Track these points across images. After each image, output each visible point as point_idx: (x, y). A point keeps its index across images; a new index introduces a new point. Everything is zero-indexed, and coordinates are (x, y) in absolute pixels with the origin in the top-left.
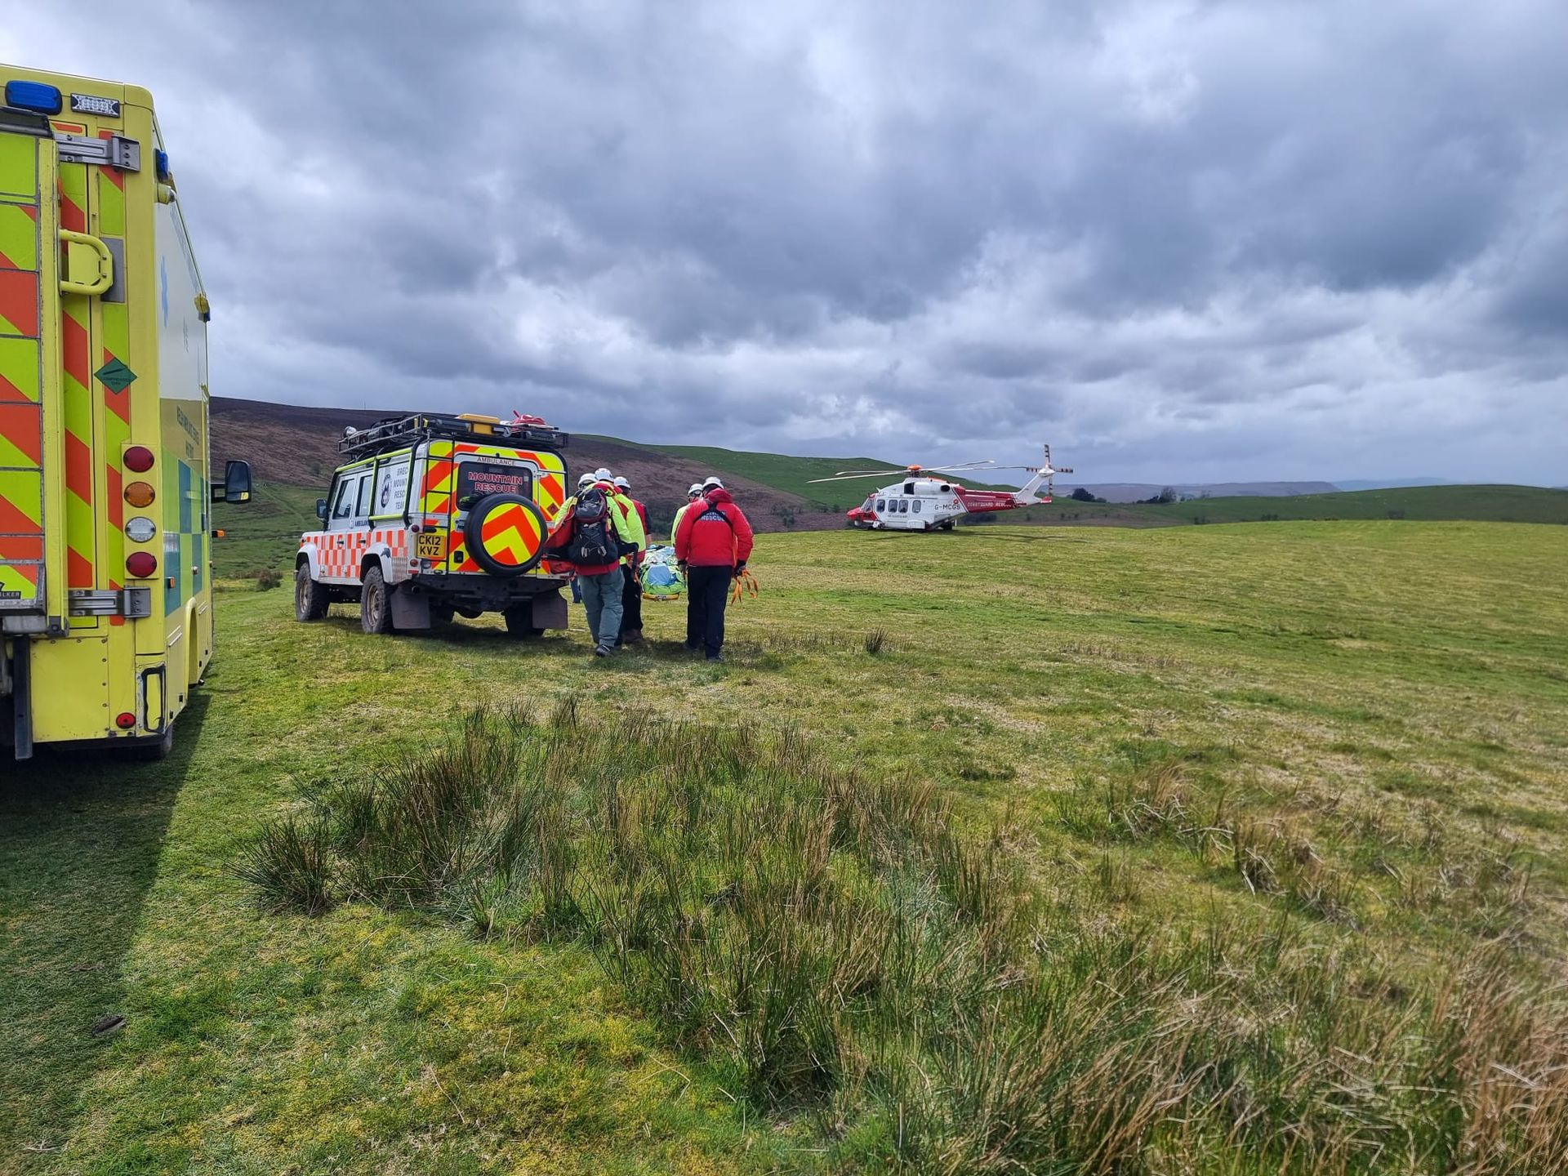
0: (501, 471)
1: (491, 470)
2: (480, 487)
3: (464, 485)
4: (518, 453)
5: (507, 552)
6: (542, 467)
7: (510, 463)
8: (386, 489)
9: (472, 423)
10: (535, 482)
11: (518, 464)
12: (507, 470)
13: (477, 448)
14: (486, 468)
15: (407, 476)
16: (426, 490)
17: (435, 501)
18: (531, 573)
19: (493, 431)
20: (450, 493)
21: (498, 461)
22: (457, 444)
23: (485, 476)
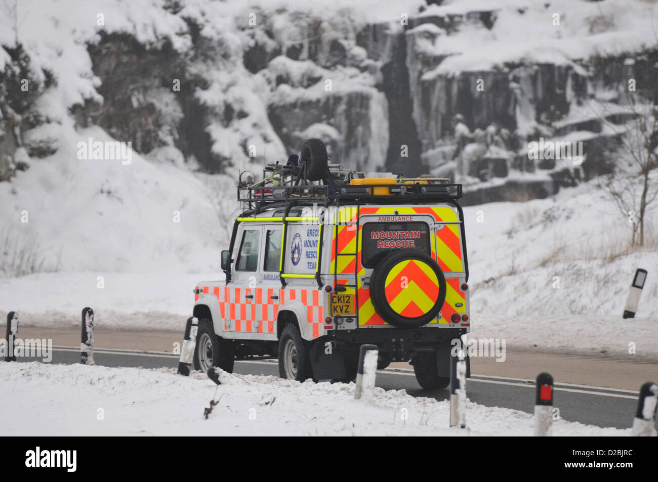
0: (399, 227)
1: (391, 227)
2: (383, 245)
3: (367, 242)
4: (414, 209)
5: (412, 305)
6: (438, 219)
7: (408, 219)
8: (297, 248)
9: (372, 187)
10: (432, 235)
11: (415, 219)
12: (406, 226)
13: (377, 209)
14: (386, 226)
15: (319, 238)
16: (336, 254)
17: (344, 262)
18: (433, 323)
19: (390, 192)
20: (356, 254)
21: (397, 219)
22: (361, 207)
23: (386, 233)
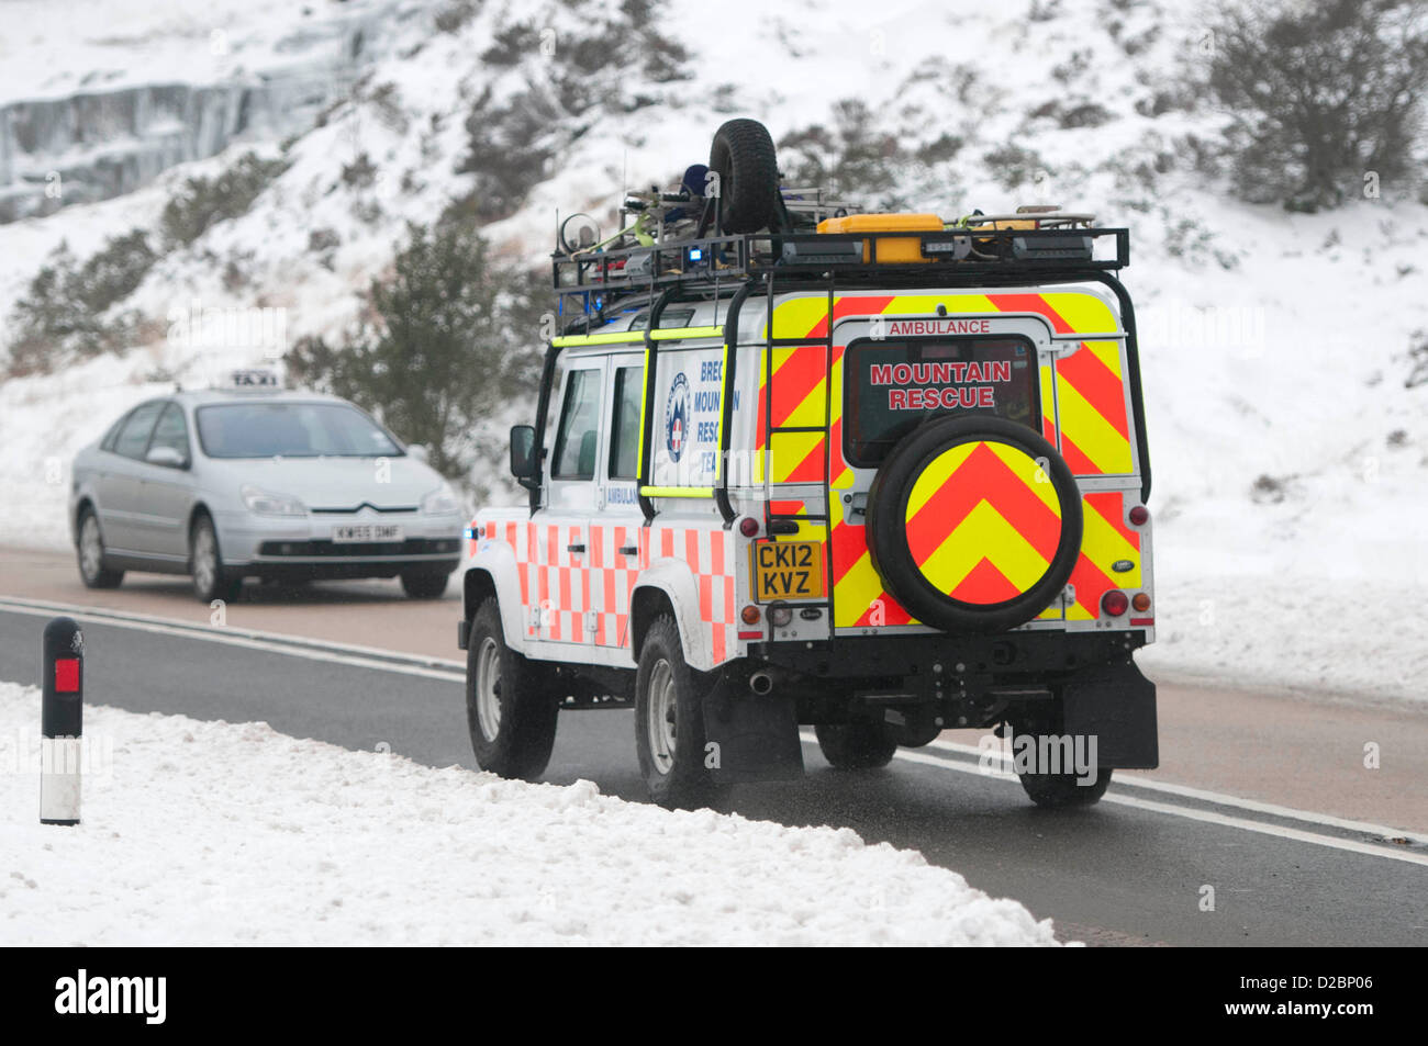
0: (953, 351)
1: (927, 351)
2: (901, 402)
3: (858, 394)
4: (992, 298)
5: (985, 571)
6: (1062, 326)
7: (976, 328)
8: (679, 414)
9: (873, 238)
10: (1045, 370)
11: (995, 328)
12: (970, 346)
13: (887, 301)
14: (910, 347)
15: (721, 386)
16: (769, 427)
17: (793, 450)
18: (1050, 617)
19: (925, 254)
20: (825, 429)
21: (944, 328)
22: (839, 296)
23: (913, 370)
